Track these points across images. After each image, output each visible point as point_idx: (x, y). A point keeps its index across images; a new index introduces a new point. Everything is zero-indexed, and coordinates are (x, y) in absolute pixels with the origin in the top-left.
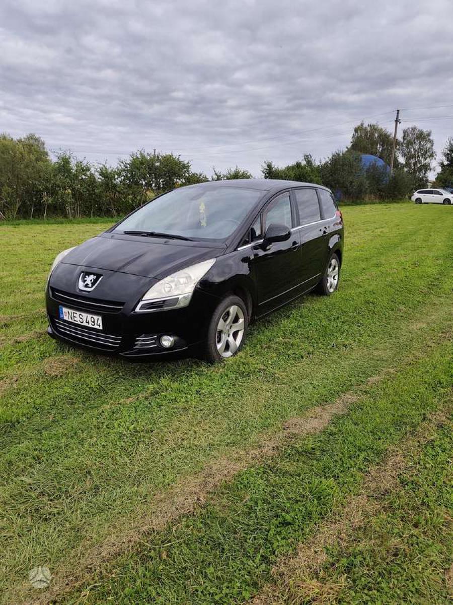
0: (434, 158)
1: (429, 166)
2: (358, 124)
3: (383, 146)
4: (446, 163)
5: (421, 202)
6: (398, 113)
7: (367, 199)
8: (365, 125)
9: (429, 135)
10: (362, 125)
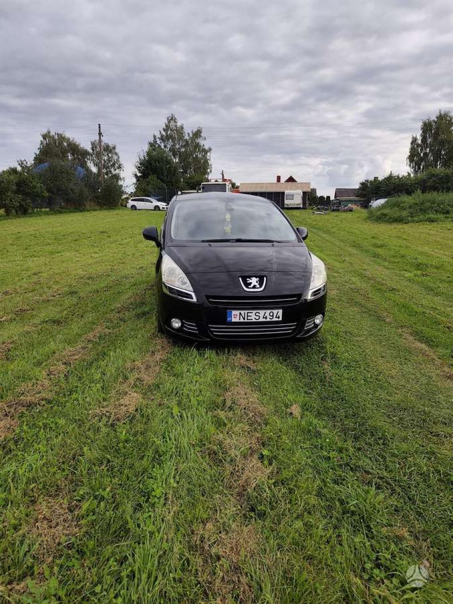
0: (122, 170)
1: (119, 176)
2: (45, 131)
3: (73, 155)
4: (139, 174)
5: (136, 208)
6: (99, 127)
7: (88, 207)
8: (52, 133)
9: (114, 148)
10: (49, 132)
